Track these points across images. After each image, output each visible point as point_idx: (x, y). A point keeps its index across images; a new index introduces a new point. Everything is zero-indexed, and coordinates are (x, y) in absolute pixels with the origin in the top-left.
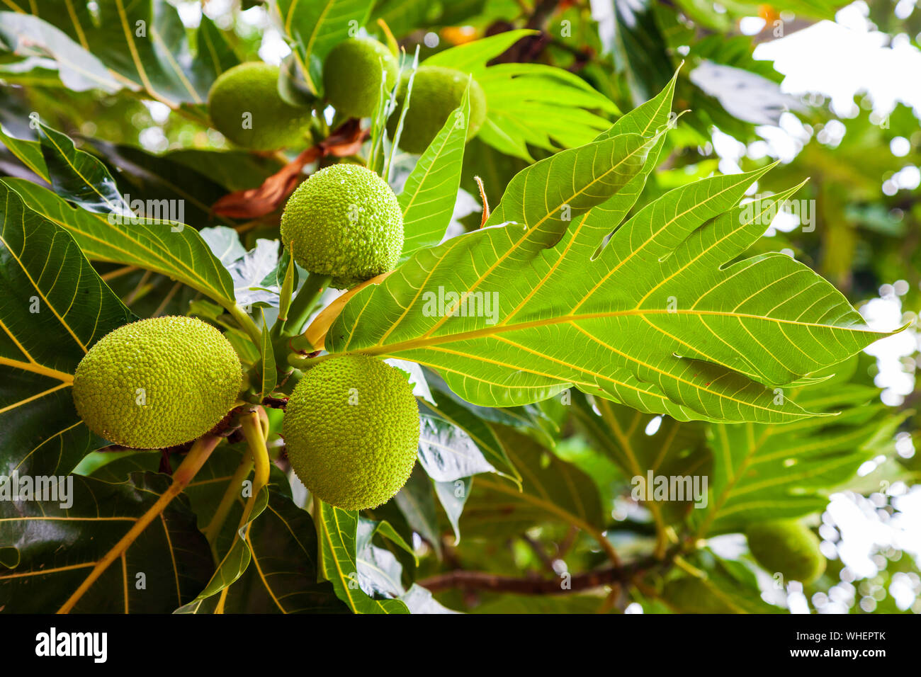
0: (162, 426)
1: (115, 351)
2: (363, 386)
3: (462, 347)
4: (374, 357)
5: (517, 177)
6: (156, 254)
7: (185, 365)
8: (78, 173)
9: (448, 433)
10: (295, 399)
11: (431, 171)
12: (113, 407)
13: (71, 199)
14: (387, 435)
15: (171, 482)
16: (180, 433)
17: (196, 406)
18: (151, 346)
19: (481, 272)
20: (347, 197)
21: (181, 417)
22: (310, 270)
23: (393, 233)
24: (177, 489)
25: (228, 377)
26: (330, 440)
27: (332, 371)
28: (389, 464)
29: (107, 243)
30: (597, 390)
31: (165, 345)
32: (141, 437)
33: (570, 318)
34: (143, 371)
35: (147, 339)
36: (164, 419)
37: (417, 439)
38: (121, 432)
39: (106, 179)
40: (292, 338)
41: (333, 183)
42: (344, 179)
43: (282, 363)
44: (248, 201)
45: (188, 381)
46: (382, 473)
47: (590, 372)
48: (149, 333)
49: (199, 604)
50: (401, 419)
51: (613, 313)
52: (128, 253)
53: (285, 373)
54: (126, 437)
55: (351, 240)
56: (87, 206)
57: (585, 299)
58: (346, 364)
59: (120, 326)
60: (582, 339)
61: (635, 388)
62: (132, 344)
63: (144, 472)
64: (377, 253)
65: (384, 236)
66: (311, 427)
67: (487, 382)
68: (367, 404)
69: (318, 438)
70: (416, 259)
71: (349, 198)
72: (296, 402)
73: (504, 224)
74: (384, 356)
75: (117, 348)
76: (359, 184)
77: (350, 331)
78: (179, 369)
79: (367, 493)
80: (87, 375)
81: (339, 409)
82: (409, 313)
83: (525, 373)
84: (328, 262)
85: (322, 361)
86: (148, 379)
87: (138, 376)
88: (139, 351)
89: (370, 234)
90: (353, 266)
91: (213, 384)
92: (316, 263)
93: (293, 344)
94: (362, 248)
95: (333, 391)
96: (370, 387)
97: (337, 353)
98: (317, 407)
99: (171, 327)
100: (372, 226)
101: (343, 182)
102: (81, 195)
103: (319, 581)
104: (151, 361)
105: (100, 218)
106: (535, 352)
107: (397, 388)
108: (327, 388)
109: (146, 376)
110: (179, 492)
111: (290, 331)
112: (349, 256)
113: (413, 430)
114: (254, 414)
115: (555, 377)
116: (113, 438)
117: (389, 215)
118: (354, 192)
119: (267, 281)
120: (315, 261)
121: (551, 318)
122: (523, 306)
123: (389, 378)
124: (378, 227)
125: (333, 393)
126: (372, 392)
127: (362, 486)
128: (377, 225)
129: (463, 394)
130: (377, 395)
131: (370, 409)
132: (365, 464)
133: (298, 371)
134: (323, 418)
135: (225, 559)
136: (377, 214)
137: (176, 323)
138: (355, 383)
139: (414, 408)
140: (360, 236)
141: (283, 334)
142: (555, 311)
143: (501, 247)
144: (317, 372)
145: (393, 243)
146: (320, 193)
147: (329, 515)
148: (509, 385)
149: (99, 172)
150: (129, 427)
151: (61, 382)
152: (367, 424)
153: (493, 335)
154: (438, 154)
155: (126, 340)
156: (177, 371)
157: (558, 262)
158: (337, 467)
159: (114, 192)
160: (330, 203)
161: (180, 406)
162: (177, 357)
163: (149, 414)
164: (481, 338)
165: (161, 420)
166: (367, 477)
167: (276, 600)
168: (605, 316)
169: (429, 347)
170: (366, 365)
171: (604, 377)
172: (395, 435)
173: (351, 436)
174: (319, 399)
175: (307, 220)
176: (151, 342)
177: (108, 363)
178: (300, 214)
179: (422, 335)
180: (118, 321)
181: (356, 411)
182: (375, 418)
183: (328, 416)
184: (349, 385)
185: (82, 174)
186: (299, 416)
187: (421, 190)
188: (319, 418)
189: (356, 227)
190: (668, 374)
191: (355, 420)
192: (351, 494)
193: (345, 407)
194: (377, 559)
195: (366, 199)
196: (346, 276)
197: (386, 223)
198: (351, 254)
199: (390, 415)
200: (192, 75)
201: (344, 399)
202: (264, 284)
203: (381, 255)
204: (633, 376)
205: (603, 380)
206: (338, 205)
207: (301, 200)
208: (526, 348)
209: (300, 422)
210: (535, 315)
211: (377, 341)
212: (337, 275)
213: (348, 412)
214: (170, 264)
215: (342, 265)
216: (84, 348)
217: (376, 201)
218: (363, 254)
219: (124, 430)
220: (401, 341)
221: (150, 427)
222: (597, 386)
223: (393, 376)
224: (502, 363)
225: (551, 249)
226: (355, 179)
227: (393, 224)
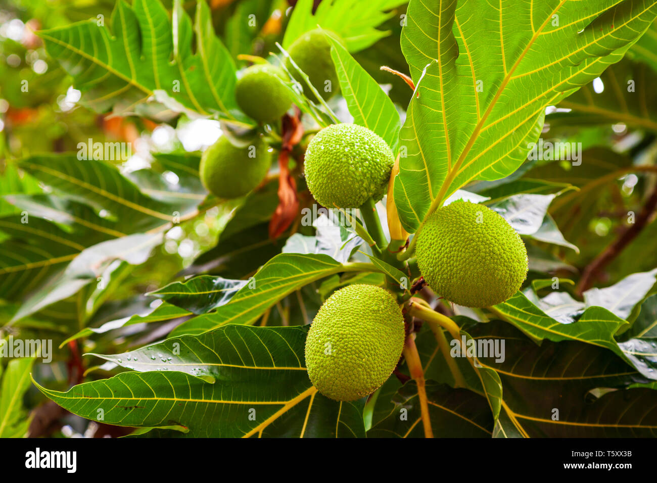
0: (382, 360)
1: (318, 351)
2: (450, 229)
3: (473, 154)
4: (438, 209)
5: (402, 43)
6: (278, 287)
7: (357, 319)
8: (199, 293)
9: (511, 204)
10: (426, 273)
11: (355, 92)
12: (349, 378)
13: (210, 309)
14: (490, 238)
15: (414, 382)
16: (394, 353)
17: (386, 332)
18: (332, 329)
19: (439, 108)
20: (333, 152)
21: (385, 345)
22: (357, 207)
23: (374, 142)
24: (421, 382)
25: (383, 301)
26: (466, 272)
27: (427, 240)
28: (508, 250)
29: (249, 310)
30: (561, 96)
31: (337, 321)
32: (379, 376)
33: (508, 77)
34: (343, 345)
35: (325, 328)
36: (379, 356)
37: (505, 223)
38: (367, 385)
39: (214, 281)
40: (388, 247)
41: (319, 153)
42: (321, 145)
43: (398, 265)
44: (283, 214)
45: (368, 325)
46: (510, 257)
47: (549, 90)
48: (323, 324)
49: (499, 422)
50: (487, 222)
51: (525, 49)
52: (264, 302)
53: (405, 268)
54: (372, 385)
55: (360, 169)
56: (222, 303)
57: (504, 60)
58: (429, 228)
59: (306, 338)
60: (526, 81)
61: (579, 72)
62: (322, 339)
63: (397, 392)
64: (378, 160)
65: (372, 149)
66: (450, 277)
67: (504, 156)
68: (462, 235)
69: (460, 277)
70: (402, 140)
71: (335, 151)
72: (428, 274)
73: (424, 72)
74: (441, 203)
75: (318, 349)
76: (331, 139)
77: (412, 211)
78: (357, 324)
79: (514, 275)
80: (320, 378)
81: (452, 253)
82: (429, 169)
83: (517, 130)
84: (362, 193)
85: (416, 241)
86: (349, 346)
87: (343, 350)
88: (329, 338)
89: (364, 156)
90: (375, 180)
91: (381, 312)
92: (357, 200)
93: (392, 250)
94: (369, 167)
95: (439, 248)
96: (455, 225)
97: (418, 229)
98: (441, 265)
99: (329, 310)
100: (361, 151)
101: (323, 148)
102: (212, 301)
103: (540, 345)
104: (340, 336)
105: (232, 302)
106: (510, 114)
107: (467, 210)
108: (435, 250)
109: (347, 346)
110: (424, 383)
111: (383, 246)
112: (368, 178)
113: (499, 220)
114: (413, 305)
115: (534, 114)
116: (366, 393)
117: (362, 136)
118: (334, 146)
119: (343, 237)
120: (355, 200)
121: (499, 88)
122: (478, 100)
123: (457, 210)
124: (365, 148)
125: (440, 249)
126: (458, 226)
127: (508, 275)
128: (362, 147)
129: (500, 176)
130: (462, 224)
131: (467, 235)
132: (496, 263)
133: (410, 260)
134: (450, 266)
135: (484, 386)
136: (357, 142)
137: (329, 305)
138: (445, 231)
139: (486, 210)
140: (362, 162)
141: (382, 251)
142: (497, 82)
143: (434, 85)
144: (420, 248)
145: (380, 147)
146: (319, 165)
147: (506, 309)
148: (516, 145)
149: (207, 281)
150: (367, 378)
151: (309, 397)
152: (474, 244)
153: (481, 130)
154: (348, 81)
155: (317, 340)
156: (357, 326)
157: (470, 58)
158: (486, 280)
159: (225, 282)
160: (329, 164)
161: (379, 341)
162: (349, 320)
163: (369, 361)
164: (476, 139)
165: (378, 358)
166: (505, 268)
167: (531, 378)
168: (523, 56)
169: (458, 173)
170: (439, 218)
171: (557, 85)
172: (494, 233)
173: (474, 258)
174: (437, 260)
175: (328, 185)
176: (329, 328)
177: (322, 361)
178: (321, 187)
179: (448, 171)
180: (300, 337)
181: (461, 244)
182: (475, 236)
183: (452, 262)
184: (443, 236)
185: (201, 291)
186: (438, 278)
187: (361, 106)
188: (449, 268)
189: (354, 160)
190: (587, 45)
191: (467, 249)
192: (507, 285)
193: (454, 248)
194: (551, 303)
195: (343, 142)
196: (378, 188)
197: (366, 141)
198: (368, 176)
199: (480, 226)
200: (186, 189)
201: (449, 245)
202: (344, 240)
203: (382, 159)
204: (571, 67)
205: (560, 86)
206: (333, 161)
207: (314, 179)
208: (504, 117)
209: (442, 281)
210: (490, 96)
211: (430, 201)
212: (373, 194)
213: (459, 249)
214: (290, 283)
215: (370, 186)
216: (301, 368)
217: (348, 138)
218: (373, 169)
219: (367, 382)
220: (441, 187)
221: (377, 367)
222: (560, 93)
223: (458, 207)
224: (501, 138)
225: (459, 56)
226: (327, 139)
227: (370, 138)
